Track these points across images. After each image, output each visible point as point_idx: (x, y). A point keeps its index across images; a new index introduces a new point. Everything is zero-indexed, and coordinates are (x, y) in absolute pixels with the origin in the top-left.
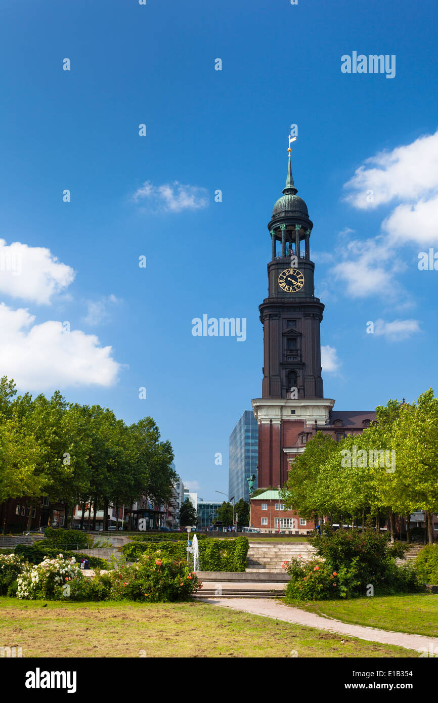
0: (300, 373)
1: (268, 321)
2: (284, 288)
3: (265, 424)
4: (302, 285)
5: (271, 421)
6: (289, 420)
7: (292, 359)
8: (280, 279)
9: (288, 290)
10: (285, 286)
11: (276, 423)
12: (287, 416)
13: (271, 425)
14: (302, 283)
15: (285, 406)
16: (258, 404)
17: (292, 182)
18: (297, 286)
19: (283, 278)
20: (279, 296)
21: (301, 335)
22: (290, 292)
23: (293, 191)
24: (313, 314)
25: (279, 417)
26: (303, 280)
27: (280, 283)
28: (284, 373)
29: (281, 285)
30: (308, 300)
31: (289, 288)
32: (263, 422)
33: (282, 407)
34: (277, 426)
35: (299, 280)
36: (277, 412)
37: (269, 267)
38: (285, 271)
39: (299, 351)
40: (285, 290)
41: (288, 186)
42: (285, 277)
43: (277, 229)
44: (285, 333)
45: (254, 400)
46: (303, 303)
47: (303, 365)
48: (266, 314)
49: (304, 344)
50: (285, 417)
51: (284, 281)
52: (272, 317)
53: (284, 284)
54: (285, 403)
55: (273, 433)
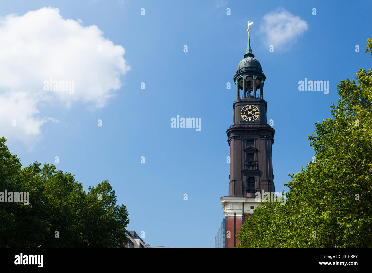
0: (257, 178)
1: (233, 141)
2: (244, 118)
3: (230, 217)
4: (257, 116)
5: (235, 214)
6: (249, 213)
7: (251, 168)
8: (242, 112)
9: (248, 120)
10: (246, 117)
11: (239, 216)
12: (247, 210)
13: (235, 217)
14: (258, 114)
15: (245, 203)
16: (225, 201)
17: (250, 50)
18: (254, 117)
19: (244, 112)
20: (241, 124)
21: (257, 151)
22: (249, 121)
23: (251, 55)
24: (266, 136)
25: (241, 211)
26: (259, 113)
27: (242, 115)
28: (244, 178)
29: (242, 116)
30: (262, 126)
31: (248, 118)
32: (229, 215)
33: (243, 204)
34: (240, 218)
35: (256, 113)
36: (240, 207)
37: (234, 105)
38: (246, 107)
39: (256, 163)
40: (245, 119)
41: (248, 52)
42: (245, 111)
43: (240, 80)
44: (246, 149)
45: (222, 198)
46: (259, 128)
47: (259, 173)
48: (232, 136)
49: (260, 158)
50: (246, 211)
51: (244, 113)
52: (236, 138)
53: (245, 115)
54: (246, 200)
55: (237, 223)
